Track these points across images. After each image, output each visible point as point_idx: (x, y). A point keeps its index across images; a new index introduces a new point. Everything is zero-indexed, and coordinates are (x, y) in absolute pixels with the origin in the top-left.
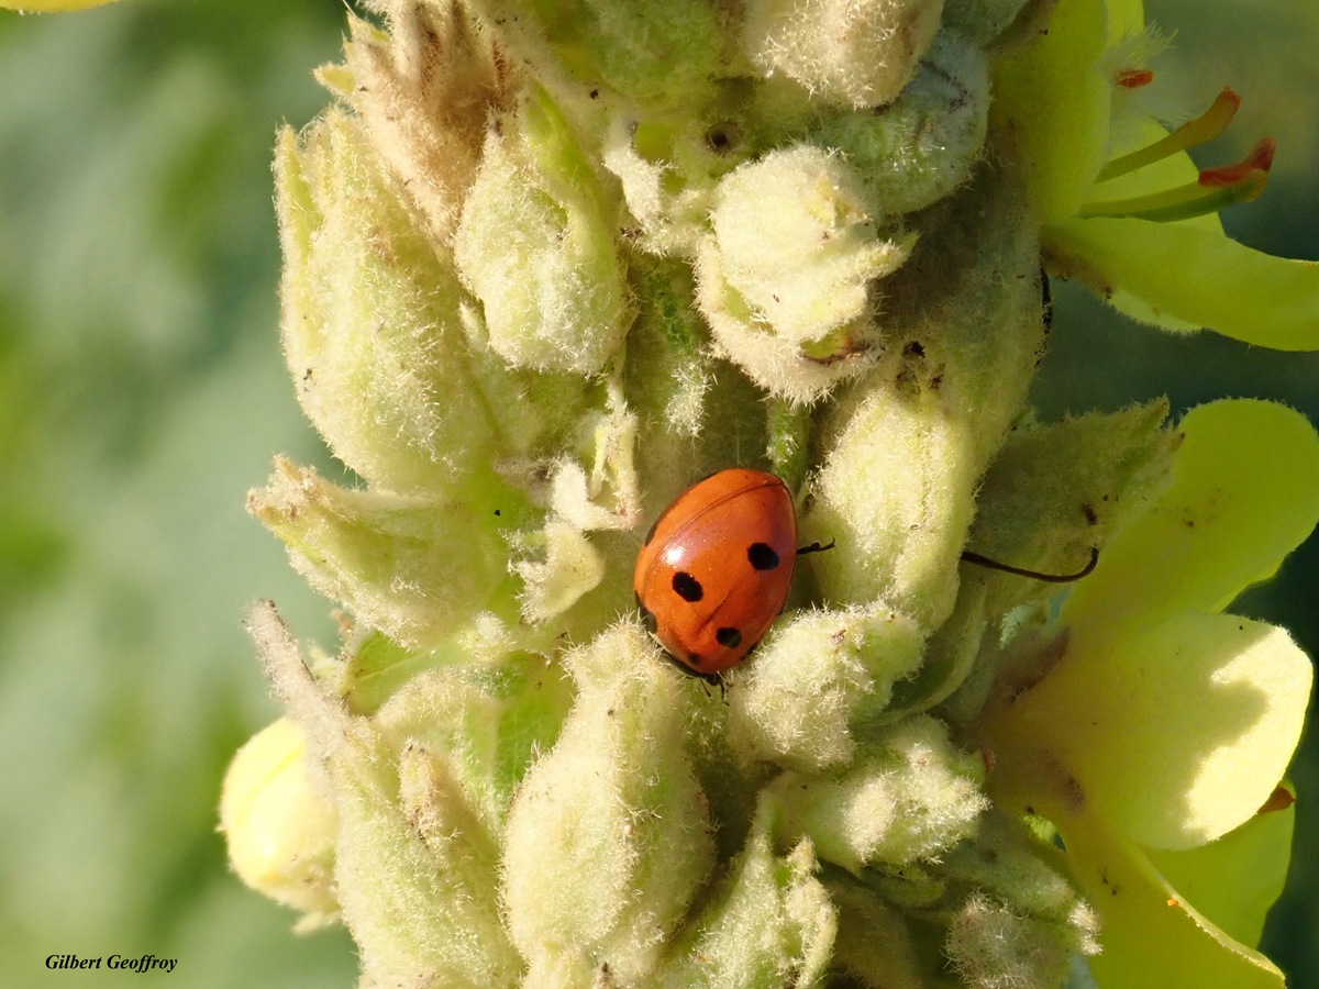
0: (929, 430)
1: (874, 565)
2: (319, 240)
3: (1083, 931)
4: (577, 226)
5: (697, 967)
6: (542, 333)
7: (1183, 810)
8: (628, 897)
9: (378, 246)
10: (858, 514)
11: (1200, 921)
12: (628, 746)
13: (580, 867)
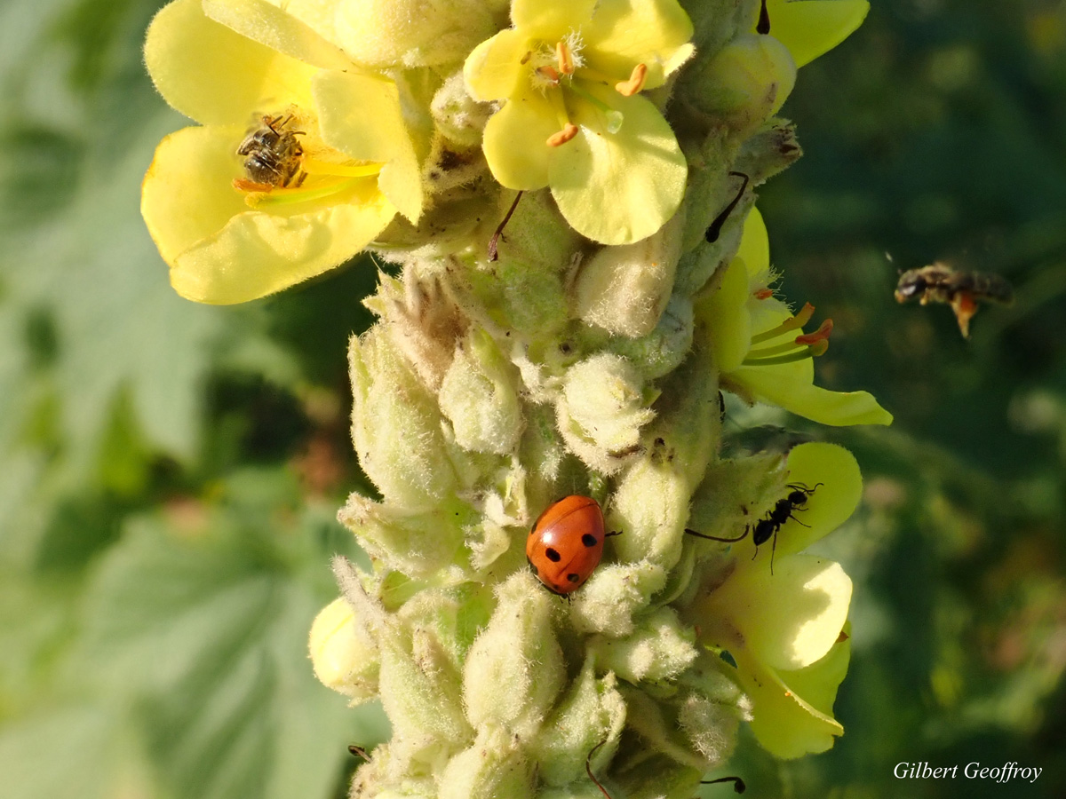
0: (667, 480)
1: (642, 542)
2: (373, 392)
3: (745, 710)
4: (499, 390)
5: (559, 733)
6: (481, 437)
7: (792, 652)
8: (526, 701)
9: (401, 395)
10: (633, 518)
11: (801, 702)
12: (526, 630)
13: (503, 687)
